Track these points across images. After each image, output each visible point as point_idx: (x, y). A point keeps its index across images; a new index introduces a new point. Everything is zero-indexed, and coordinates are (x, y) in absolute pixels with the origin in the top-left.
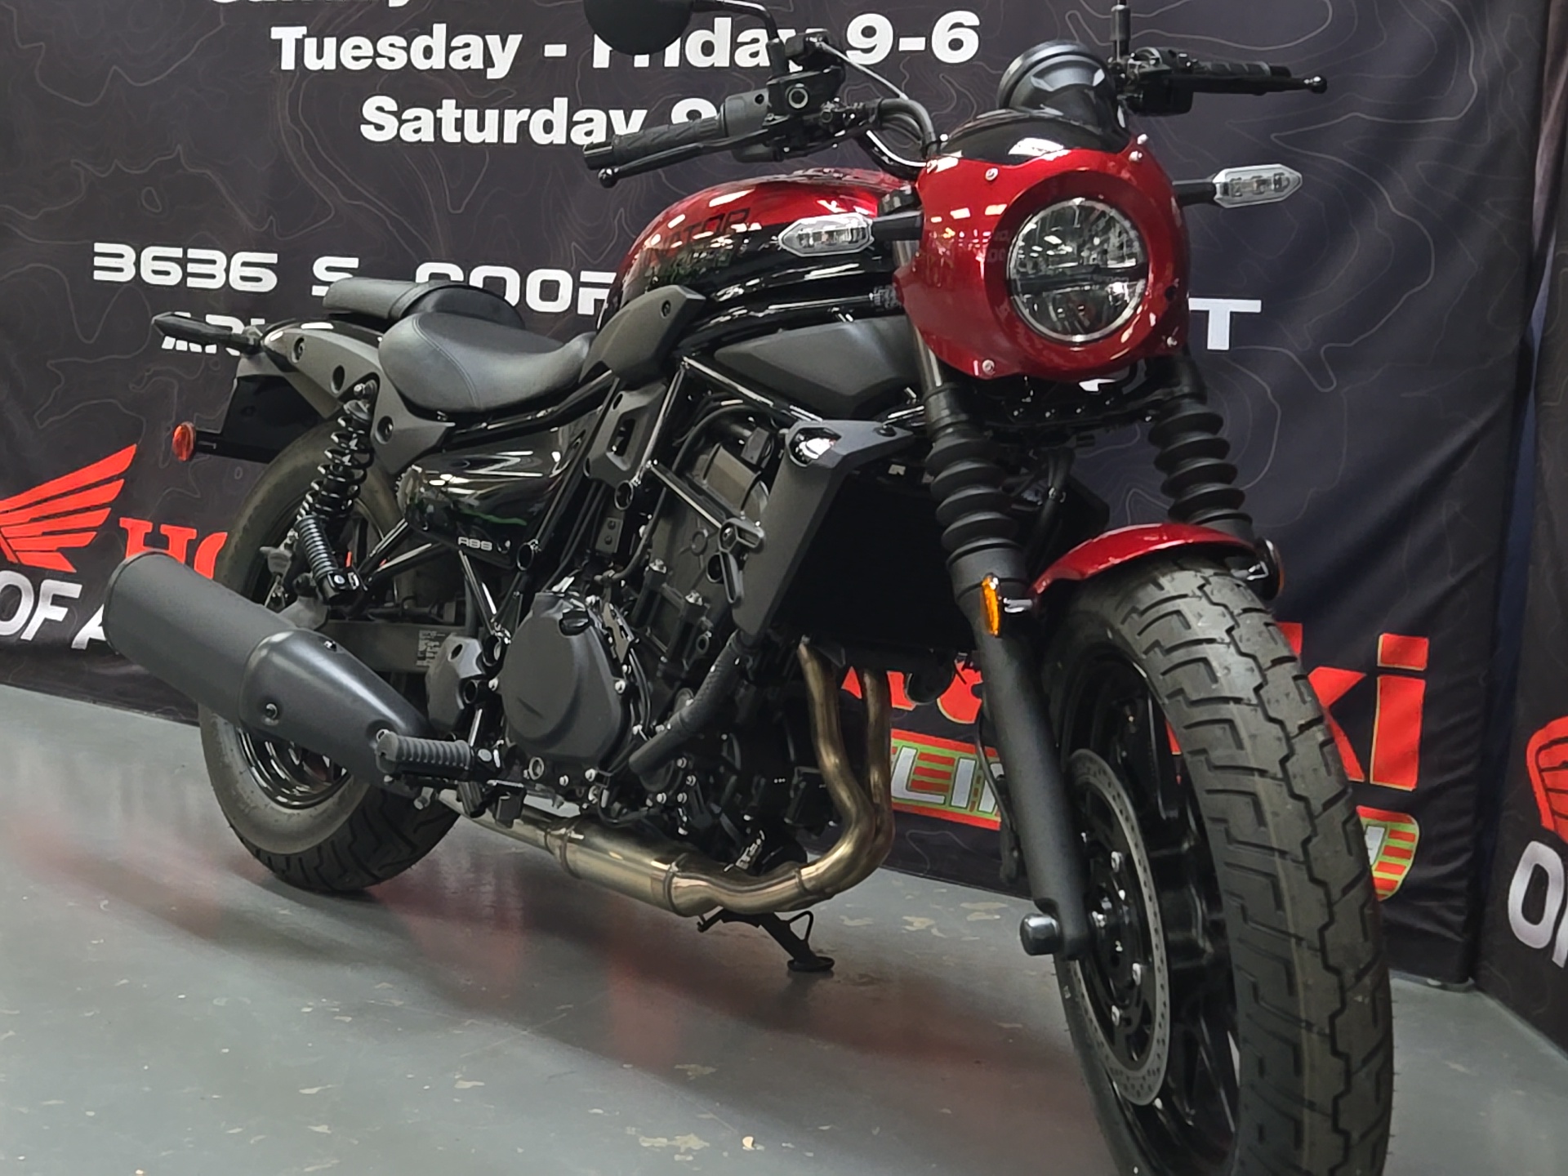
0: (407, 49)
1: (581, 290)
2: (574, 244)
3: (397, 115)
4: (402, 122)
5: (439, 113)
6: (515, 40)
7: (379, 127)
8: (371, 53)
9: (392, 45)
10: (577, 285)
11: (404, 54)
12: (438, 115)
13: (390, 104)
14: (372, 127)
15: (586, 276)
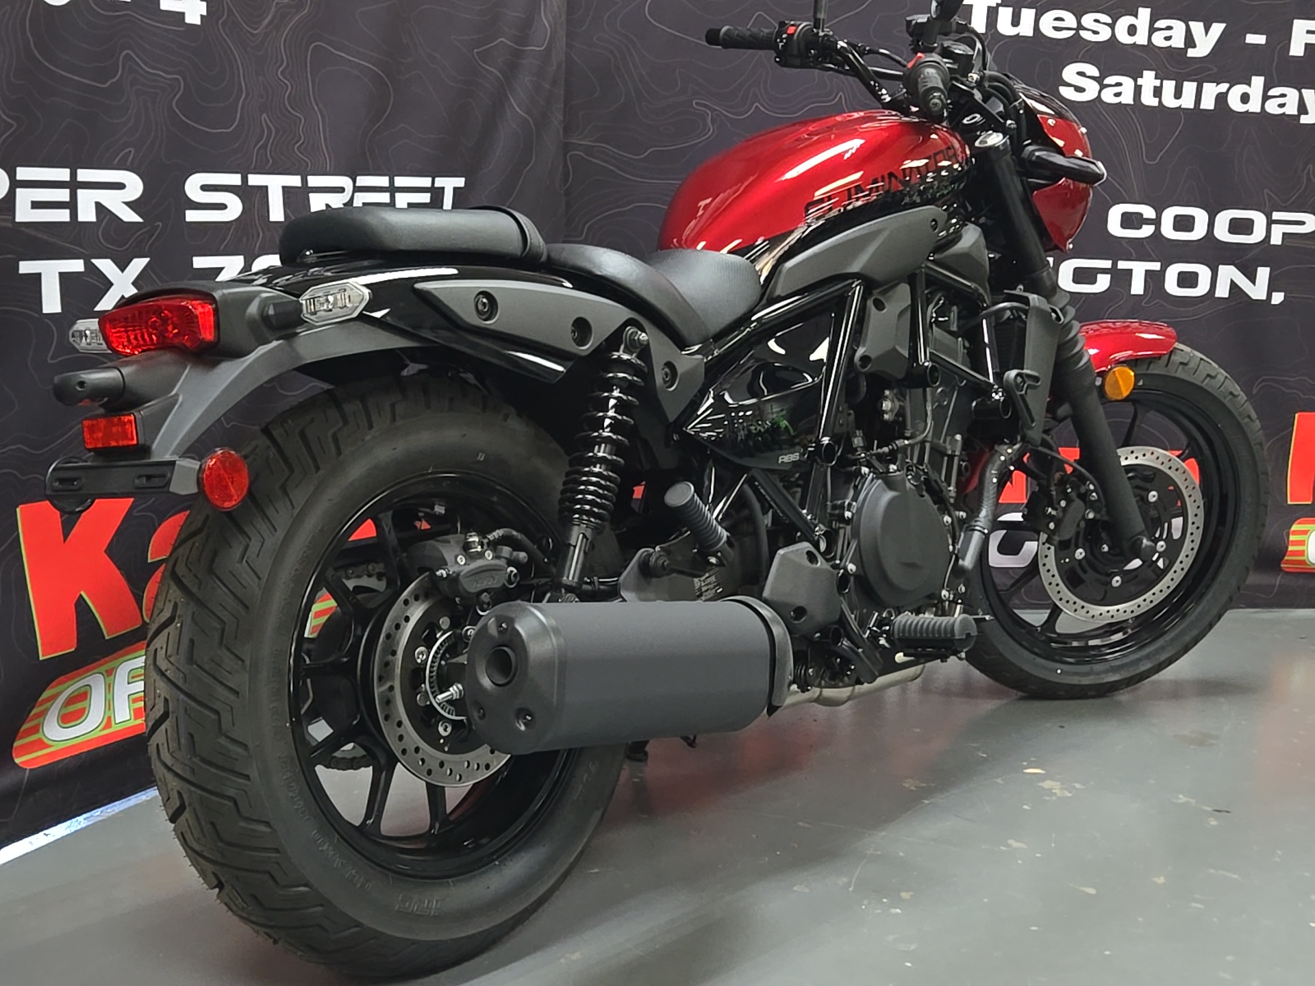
0: (1112, 26)
1: (1273, 226)
2: (1266, 190)
3: (1099, 80)
4: (1103, 87)
5: (1140, 81)
6: (1218, 29)
7: (1080, 89)
8: (1075, 26)
9: (1097, 21)
10: (1270, 222)
11: (1109, 30)
12: (1139, 83)
13: (1092, 70)
14: (1072, 88)
15: (1276, 215)
